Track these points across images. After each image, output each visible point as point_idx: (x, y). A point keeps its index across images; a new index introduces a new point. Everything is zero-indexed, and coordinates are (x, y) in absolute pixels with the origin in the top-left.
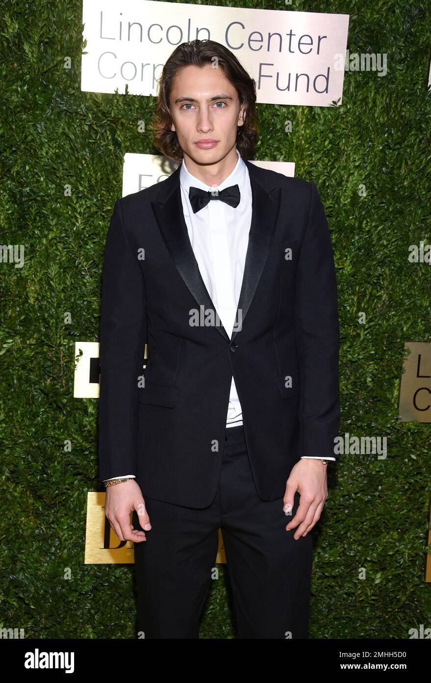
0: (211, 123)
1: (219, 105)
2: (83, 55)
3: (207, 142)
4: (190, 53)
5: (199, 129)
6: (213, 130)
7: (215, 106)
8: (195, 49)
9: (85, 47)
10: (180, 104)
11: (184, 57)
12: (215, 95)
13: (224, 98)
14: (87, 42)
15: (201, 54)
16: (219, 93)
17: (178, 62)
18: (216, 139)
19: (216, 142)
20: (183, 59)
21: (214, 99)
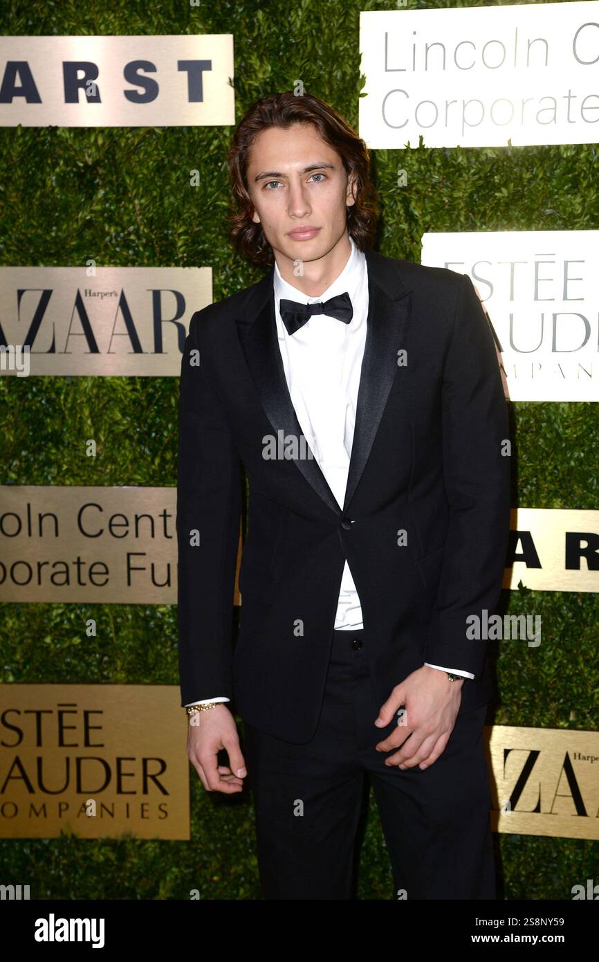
0: (307, 203)
1: (317, 178)
2: (361, 99)
3: (304, 231)
4: (269, 111)
5: (291, 214)
6: (311, 212)
7: (312, 180)
8: (276, 106)
9: (362, 85)
10: (261, 183)
11: (261, 117)
12: (309, 164)
13: (323, 167)
14: (366, 80)
15: (285, 111)
16: (313, 161)
17: (253, 126)
18: (318, 225)
19: (316, 231)
20: (260, 119)
21: (309, 170)
